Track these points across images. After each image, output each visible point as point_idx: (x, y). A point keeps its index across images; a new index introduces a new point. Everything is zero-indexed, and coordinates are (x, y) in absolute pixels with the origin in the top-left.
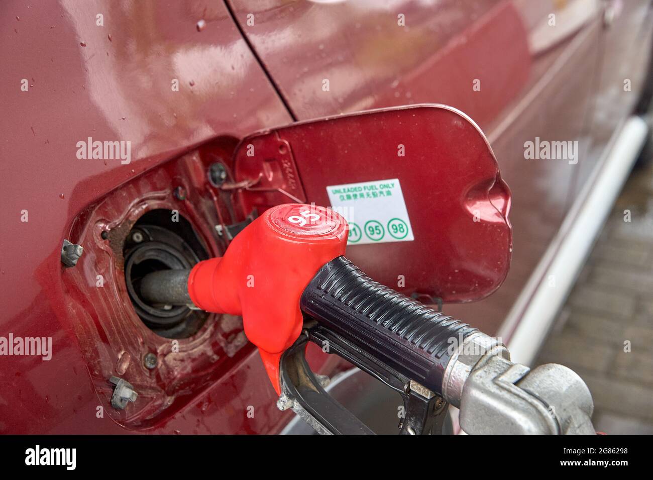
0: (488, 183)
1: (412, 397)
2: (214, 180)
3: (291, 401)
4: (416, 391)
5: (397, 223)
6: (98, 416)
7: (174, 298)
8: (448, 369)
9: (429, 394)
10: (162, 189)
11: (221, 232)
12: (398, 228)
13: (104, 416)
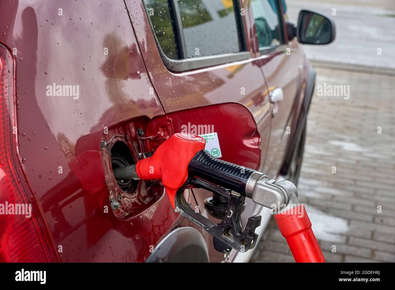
0: (252, 133)
1: (232, 197)
2: (139, 135)
3: (180, 209)
4: (234, 194)
5: (215, 150)
6: (105, 212)
7: (127, 175)
8: (247, 184)
9: (239, 195)
10: (122, 134)
11: (141, 156)
12: (216, 152)
13: (108, 212)
